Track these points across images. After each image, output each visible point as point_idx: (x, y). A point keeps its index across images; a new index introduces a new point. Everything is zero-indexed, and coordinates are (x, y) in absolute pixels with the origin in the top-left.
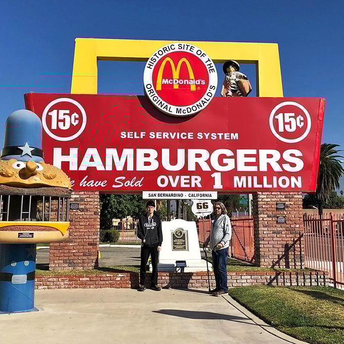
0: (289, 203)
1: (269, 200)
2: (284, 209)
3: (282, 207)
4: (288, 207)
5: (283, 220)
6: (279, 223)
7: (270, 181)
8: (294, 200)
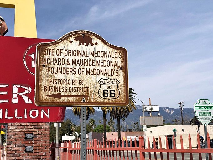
0: (37, 133)
1: (18, 130)
2: (32, 138)
3: (31, 136)
4: (36, 137)
5: (31, 149)
6: (27, 152)
7: (21, 114)
8: (42, 130)
